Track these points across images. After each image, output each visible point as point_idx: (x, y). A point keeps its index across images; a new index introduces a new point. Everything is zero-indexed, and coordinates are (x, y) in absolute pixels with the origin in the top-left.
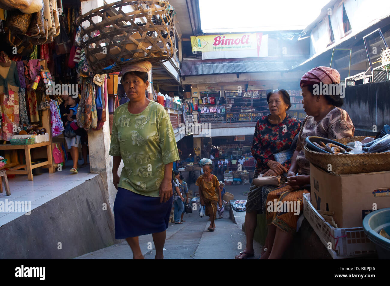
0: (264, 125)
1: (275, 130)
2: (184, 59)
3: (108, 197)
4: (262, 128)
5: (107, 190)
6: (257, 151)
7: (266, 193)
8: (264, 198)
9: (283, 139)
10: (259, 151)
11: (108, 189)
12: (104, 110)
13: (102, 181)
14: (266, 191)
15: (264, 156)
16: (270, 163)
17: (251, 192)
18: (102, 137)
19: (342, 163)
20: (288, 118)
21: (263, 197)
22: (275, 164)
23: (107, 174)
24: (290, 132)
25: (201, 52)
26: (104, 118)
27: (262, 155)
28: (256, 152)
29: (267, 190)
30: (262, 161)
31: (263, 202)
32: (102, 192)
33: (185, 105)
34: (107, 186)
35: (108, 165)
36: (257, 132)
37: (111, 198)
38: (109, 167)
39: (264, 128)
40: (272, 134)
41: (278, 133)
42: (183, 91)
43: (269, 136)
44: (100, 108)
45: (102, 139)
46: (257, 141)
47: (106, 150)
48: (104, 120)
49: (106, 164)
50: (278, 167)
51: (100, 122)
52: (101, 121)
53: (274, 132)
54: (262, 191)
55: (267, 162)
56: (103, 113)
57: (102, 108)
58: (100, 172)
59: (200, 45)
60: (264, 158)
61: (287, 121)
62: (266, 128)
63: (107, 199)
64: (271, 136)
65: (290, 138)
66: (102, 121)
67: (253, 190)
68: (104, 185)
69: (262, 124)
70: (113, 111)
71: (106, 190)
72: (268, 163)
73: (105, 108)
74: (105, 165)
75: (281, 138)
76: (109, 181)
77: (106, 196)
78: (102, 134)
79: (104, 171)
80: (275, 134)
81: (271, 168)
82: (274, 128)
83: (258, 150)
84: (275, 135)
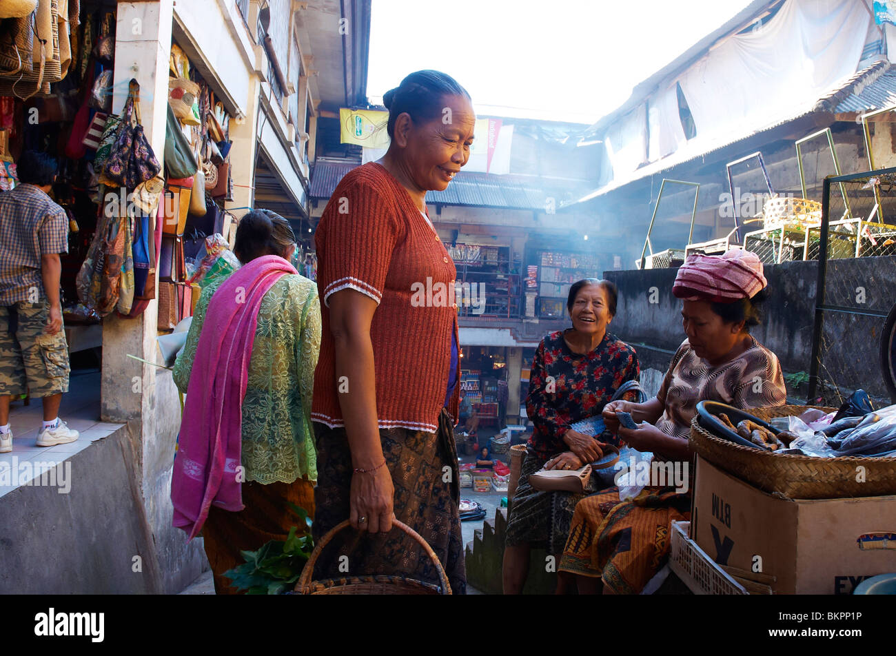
0: (556, 353)
1: (580, 368)
2: (320, 158)
3: (141, 482)
4: (550, 359)
5: (140, 464)
6: (539, 408)
7: (561, 505)
8: (556, 517)
9: (597, 388)
10: (544, 409)
11: (144, 461)
12: (151, 271)
13: (129, 443)
14: (562, 502)
15: (554, 419)
16: (570, 435)
17: (521, 501)
18: (139, 336)
19: (801, 476)
20: (607, 341)
21: (553, 514)
22: (584, 441)
23: (143, 427)
24: (611, 374)
25: (361, 147)
26: (150, 291)
27: (550, 419)
28: (537, 412)
29: (565, 499)
30: (552, 432)
31: (553, 525)
32: (128, 469)
33: (312, 264)
34: (140, 455)
35: (148, 404)
36: (541, 366)
37: (147, 484)
38: (149, 408)
39: (555, 359)
40: (572, 376)
41: (585, 373)
42: (310, 231)
43: (566, 381)
44: (144, 265)
45: (138, 340)
46: (539, 384)
47: (146, 368)
48: (150, 294)
49: (143, 402)
50: (589, 450)
51: (140, 300)
52: (141, 297)
53: (577, 371)
54: (554, 502)
55: (563, 435)
56: (149, 278)
57: (147, 266)
58: (125, 421)
59: (360, 132)
60: (556, 426)
61: (606, 349)
62: (560, 359)
63: (138, 488)
64: (571, 381)
65: (612, 387)
66: (143, 298)
67: (529, 497)
68: (135, 453)
69: (550, 349)
70: (169, 275)
71: (137, 465)
72: (565, 438)
73: (154, 267)
74: (141, 403)
75: (592, 386)
76: (146, 443)
77: (136, 480)
78: (139, 327)
79: (137, 419)
80: (580, 375)
81: (573, 447)
82: (576, 363)
83: (542, 407)
84: (580, 377)
